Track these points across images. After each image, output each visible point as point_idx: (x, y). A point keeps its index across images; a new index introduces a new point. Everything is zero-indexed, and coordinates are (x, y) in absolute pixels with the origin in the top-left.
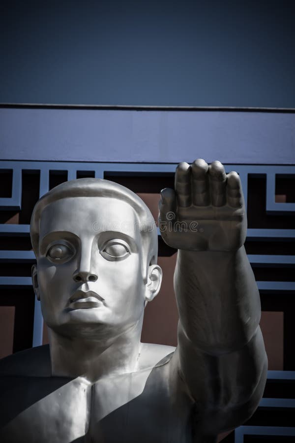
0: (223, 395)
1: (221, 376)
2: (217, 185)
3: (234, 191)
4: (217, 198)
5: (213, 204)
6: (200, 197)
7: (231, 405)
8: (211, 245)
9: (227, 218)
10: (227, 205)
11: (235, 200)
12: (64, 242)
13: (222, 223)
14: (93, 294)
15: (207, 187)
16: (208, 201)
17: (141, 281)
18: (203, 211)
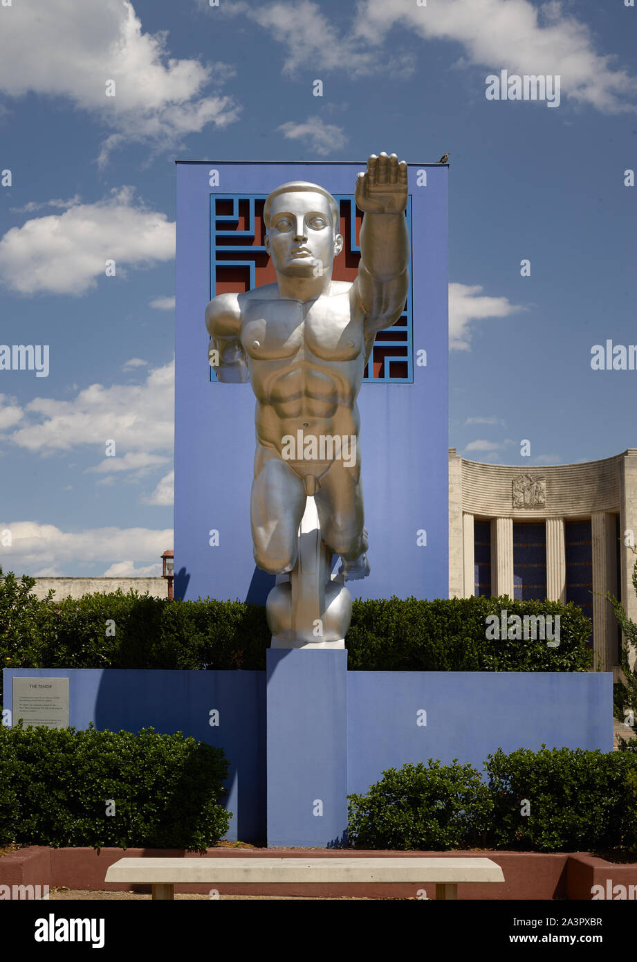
0: (383, 307)
1: (384, 296)
2: (393, 169)
3: (403, 174)
4: (393, 178)
5: (390, 182)
6: (382, 177)
7: (387, 313)
8: (386, 209)
9: (398, 191)
10: (398, 183)
11: (403, 179)
12: (285, 219)
13: (394, 195)
14: (305, 249)
15: (388, 171)
16: (387, 180)
17: (331, 243)
18: (383, 187)
